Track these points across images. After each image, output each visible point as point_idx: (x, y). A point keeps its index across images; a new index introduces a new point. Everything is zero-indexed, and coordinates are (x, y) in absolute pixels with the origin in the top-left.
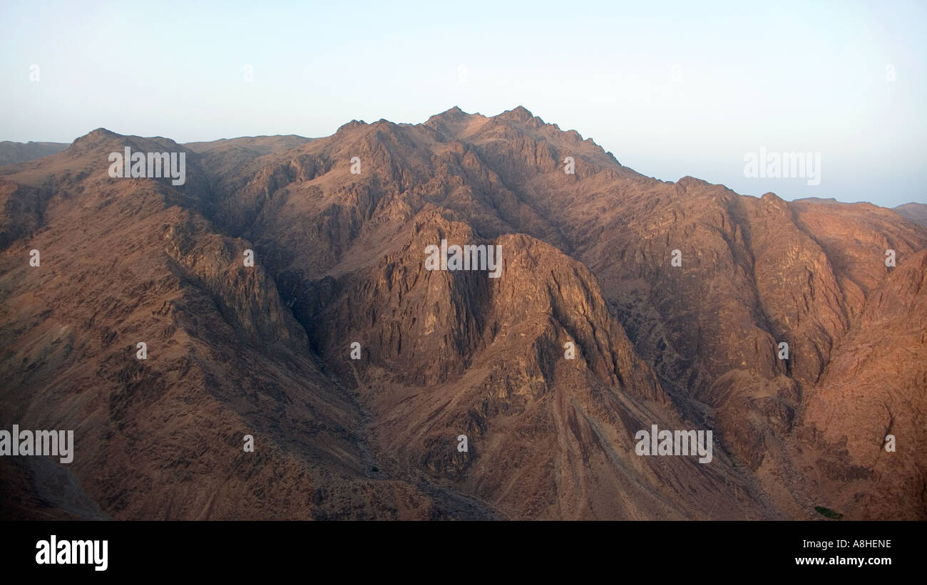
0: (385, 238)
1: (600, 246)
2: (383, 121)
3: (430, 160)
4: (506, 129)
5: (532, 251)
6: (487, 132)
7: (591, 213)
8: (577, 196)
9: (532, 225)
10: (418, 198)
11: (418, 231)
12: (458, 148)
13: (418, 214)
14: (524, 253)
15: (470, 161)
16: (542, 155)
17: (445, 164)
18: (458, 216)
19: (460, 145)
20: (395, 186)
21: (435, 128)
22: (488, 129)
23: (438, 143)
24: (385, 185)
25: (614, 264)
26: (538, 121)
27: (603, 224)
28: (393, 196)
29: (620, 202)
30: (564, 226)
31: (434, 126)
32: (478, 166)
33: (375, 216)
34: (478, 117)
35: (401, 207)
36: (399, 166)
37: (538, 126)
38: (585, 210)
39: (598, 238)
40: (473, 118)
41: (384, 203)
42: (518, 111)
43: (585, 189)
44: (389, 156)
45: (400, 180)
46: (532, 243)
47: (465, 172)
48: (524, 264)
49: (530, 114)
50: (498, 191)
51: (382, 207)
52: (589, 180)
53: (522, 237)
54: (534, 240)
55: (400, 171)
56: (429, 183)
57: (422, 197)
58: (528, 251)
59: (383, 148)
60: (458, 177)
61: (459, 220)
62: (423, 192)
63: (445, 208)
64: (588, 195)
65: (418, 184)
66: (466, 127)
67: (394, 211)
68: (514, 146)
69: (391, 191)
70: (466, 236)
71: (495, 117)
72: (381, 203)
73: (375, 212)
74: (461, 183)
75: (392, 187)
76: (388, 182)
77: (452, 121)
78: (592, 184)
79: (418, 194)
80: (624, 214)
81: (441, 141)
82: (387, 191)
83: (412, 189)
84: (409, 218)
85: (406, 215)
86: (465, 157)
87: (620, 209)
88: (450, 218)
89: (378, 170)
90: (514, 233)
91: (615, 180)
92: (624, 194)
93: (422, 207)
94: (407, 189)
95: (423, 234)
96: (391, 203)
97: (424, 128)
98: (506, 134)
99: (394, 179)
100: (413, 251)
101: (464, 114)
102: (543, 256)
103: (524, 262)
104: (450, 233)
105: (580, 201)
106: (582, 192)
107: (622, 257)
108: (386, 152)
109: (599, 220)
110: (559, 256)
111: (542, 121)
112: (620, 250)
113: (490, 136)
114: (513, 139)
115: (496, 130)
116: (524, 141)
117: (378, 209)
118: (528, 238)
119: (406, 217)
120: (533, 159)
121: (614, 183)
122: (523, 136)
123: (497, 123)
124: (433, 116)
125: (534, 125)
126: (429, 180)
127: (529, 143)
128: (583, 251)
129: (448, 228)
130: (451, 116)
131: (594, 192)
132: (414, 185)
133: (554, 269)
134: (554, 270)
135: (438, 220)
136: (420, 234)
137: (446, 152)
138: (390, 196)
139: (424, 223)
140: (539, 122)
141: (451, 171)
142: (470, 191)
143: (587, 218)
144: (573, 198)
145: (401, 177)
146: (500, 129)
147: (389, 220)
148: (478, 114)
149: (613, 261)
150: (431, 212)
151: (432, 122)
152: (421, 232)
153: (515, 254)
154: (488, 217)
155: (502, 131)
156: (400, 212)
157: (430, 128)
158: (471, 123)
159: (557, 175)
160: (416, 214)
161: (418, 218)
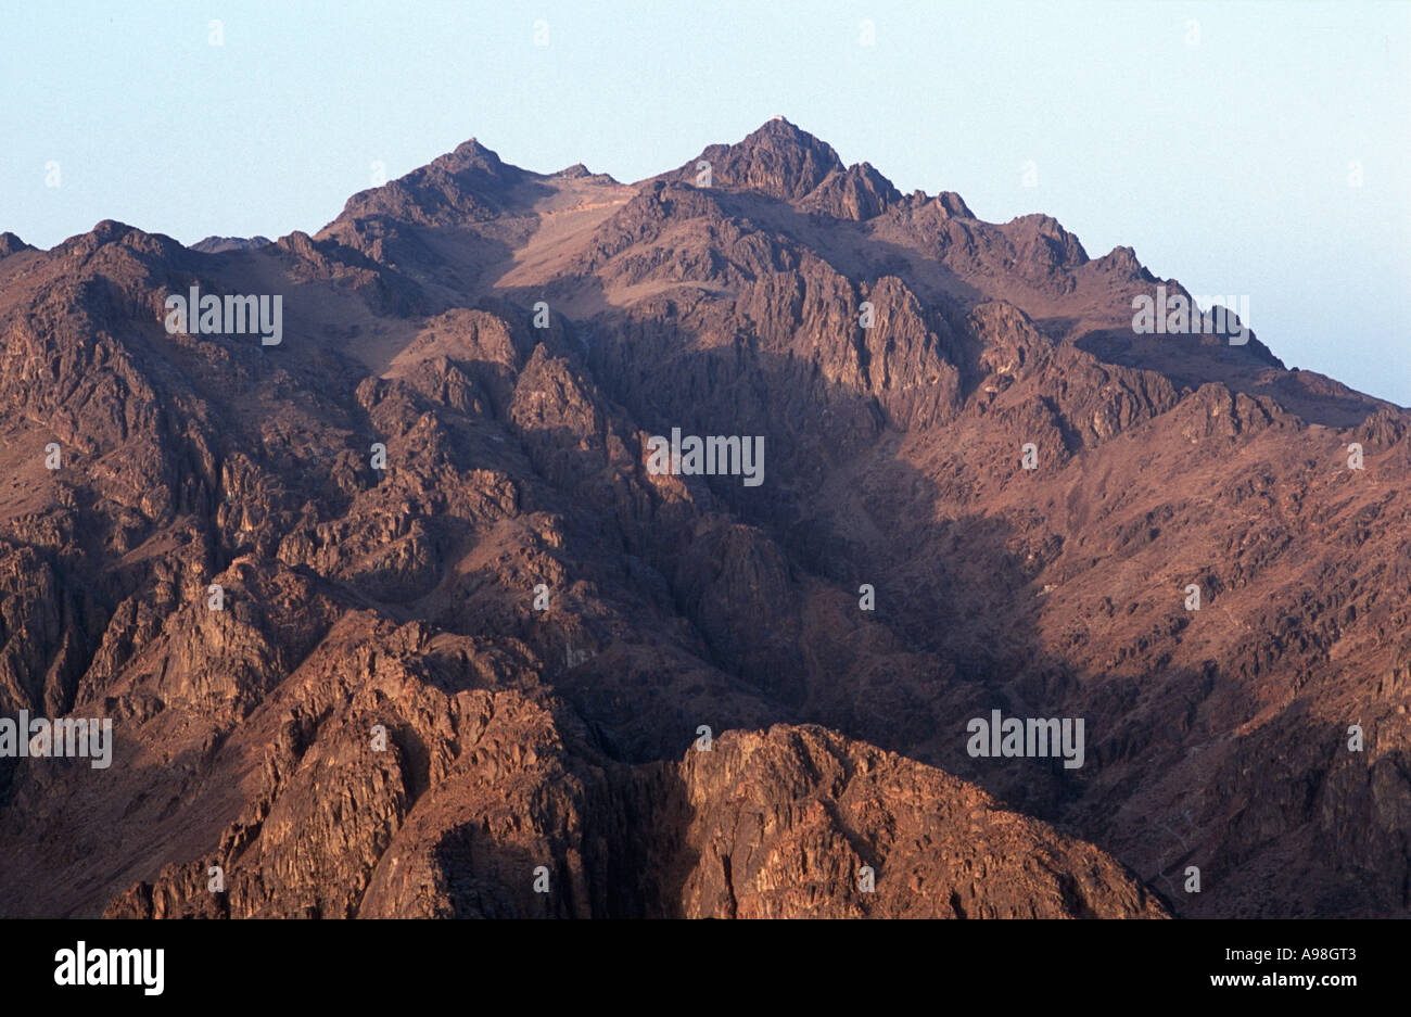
0: (142, 797)
1: (1201, 762)
2: (112, 232)
3: (353, 404)
4: (713, 233)
5: (853, 807)
6: (626, 254)
7: (1150, 605)
8: (1075, 527)
9: (864, 682)
10: (299, 590)
11: (300, 745)
12: (484, 337)
13: (306, 665)
14: (816, 817)
15: (549, 395)
16: (891, 346)
17: (424, 419)
18: (496, 665)
19: (496, 323)
20: (187, 539)
21: (375, 252)
22: (630, 242)
23: (385, 322)
24: (134, 538)
25: (1272, 841)
26: (868, 183)
27: (1212, 652)
28: (176, 590)
29: (1284, 542)
30: (1020, 678)
31: (371, 238)
32: (587, 419)
33: (91, 696)
34: (579, 184)
35: (216, 640)
36: (200, 443)
37: (868, 210)
38: (1117, 589)
39: (1190, 720)
40: (553, 191)
41: (132, 630)
42: (766, 144)
43: (1110, 488)
44: (149, 396)
45: (211, 513)
46: (849, 769)
47: (525, 450)
48: (818, 876)
49: (825, 157)
50: (690, 534)
51: (125, 650)
52: (1125, 450)
53: (797, 743)
54: (858, 750)
55: (208, 464)
56: (353, 515)
57: (319, 584)
58: (830, 809)
59: (120, 363)
60: (489, 476)
61: (503, 682)
62: (324, 562)
63: (429, 631)
64: (1126, 517)
65: (302, 526)
66: (524, 239)
67: (184, 664)
68: (757, 312)
69: (168, 567)
70: (532, 759)
71: (659, 183)
72: (117, 627)
73: (90, 675)
74: (507, 504)
75: (168, 545)
76: (149, 526)
77: (455, 213)
78: (1145, 464)
79: (301, 571)
80: (1306, 597)
81: (404, 312)
82: (145, 568)
83: (272, 549)
84: (257, 688)
85: (247, 678)
86: (523, 379)
87: (1286, 575)
88: (448, 676)
89: (97, 470)
90: (762, 725)
91: (1249, 438)
92: (1298, 500)
93: (321, 632)
94: (248, 548)
95: (319, 764)
96: (170, 625)
97: (316, 256)
98: (714, 254)
99: (177, 509)
100: (280, 851)
101: (515, 175)
102: (911, 826)
103: (819, 863)
104: (455, 748)
105: (1090, 550)
106: (1096, 506)
107: (1310, 807)
108: (133, 381)
109: (1188, 635)
110: (982, 822)
111: (884, 185)
112: (1298, 770)
113: (641, 270)
114: (751, 277)
115: (664, 241)
116: (802, 287)
117: (105, 657)
118: (829, 746)
119: (242, 685)
120: (854, 367)
121: (1250, 454)
122: (796, 264)
123: (668, 208)
124: (362, 196)
125: (850, 204)
126: (351, 499)
127: (827, 294)
128: (1124, 790)
129: (443, 724)
130: (450, 193)
131: (1152, 504)
132: (281, 530)
133: (961, 887)
134: (964, 893)
135: (393, 691)
136: (306, 764)
137: (428, 363)
138: (161, 593)
139: (330, 710)
140: (875, 190)
141: (459, 450)
142: (553, 539)
143: (1126, 629)
144: (1059, 540)
145: (215, 495)
146: (687, 235)
147: (160, 706)
148: (582, 171)
149: (1266, 830)
150: (364, 653)
151: (360, 225)
152: (313, 754)
153: (769, 829)
154: (644, 658)
155: (698, 246)
156: (216, 664)
157: (350, 256)
158: (548, 219)
159: (969, 435)
160: (291, 672)
161: (304, 688)
